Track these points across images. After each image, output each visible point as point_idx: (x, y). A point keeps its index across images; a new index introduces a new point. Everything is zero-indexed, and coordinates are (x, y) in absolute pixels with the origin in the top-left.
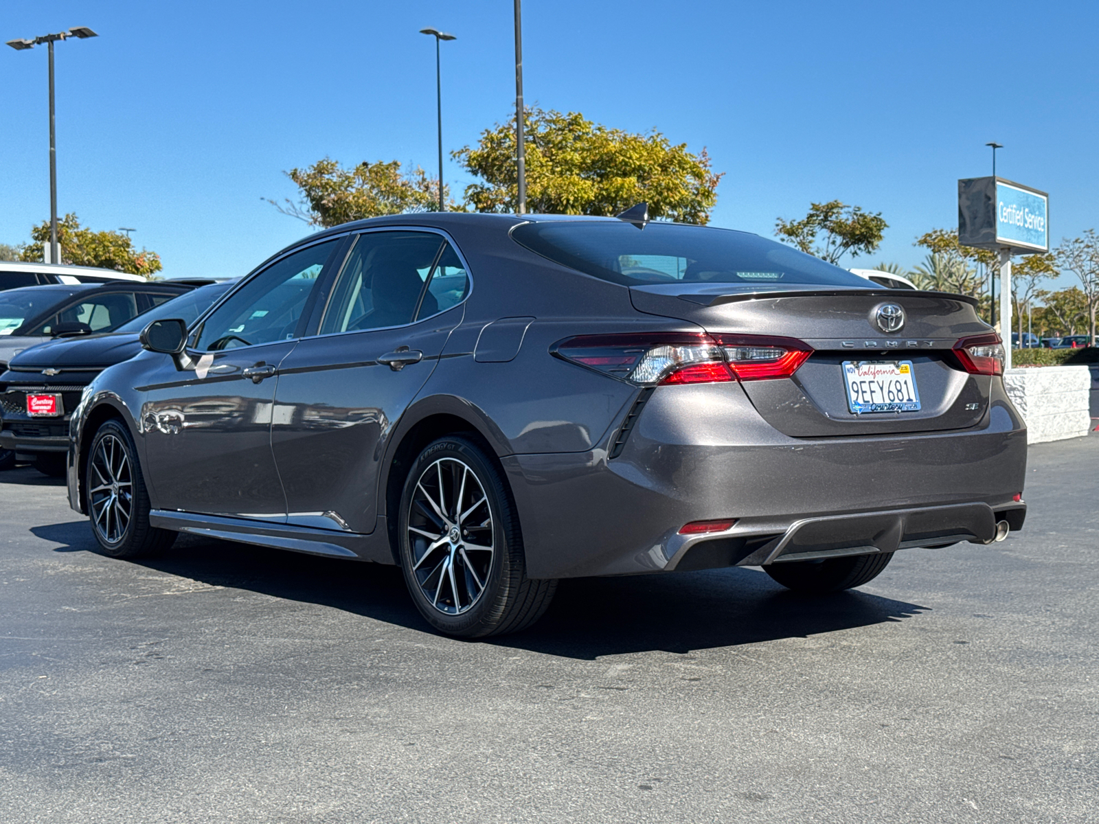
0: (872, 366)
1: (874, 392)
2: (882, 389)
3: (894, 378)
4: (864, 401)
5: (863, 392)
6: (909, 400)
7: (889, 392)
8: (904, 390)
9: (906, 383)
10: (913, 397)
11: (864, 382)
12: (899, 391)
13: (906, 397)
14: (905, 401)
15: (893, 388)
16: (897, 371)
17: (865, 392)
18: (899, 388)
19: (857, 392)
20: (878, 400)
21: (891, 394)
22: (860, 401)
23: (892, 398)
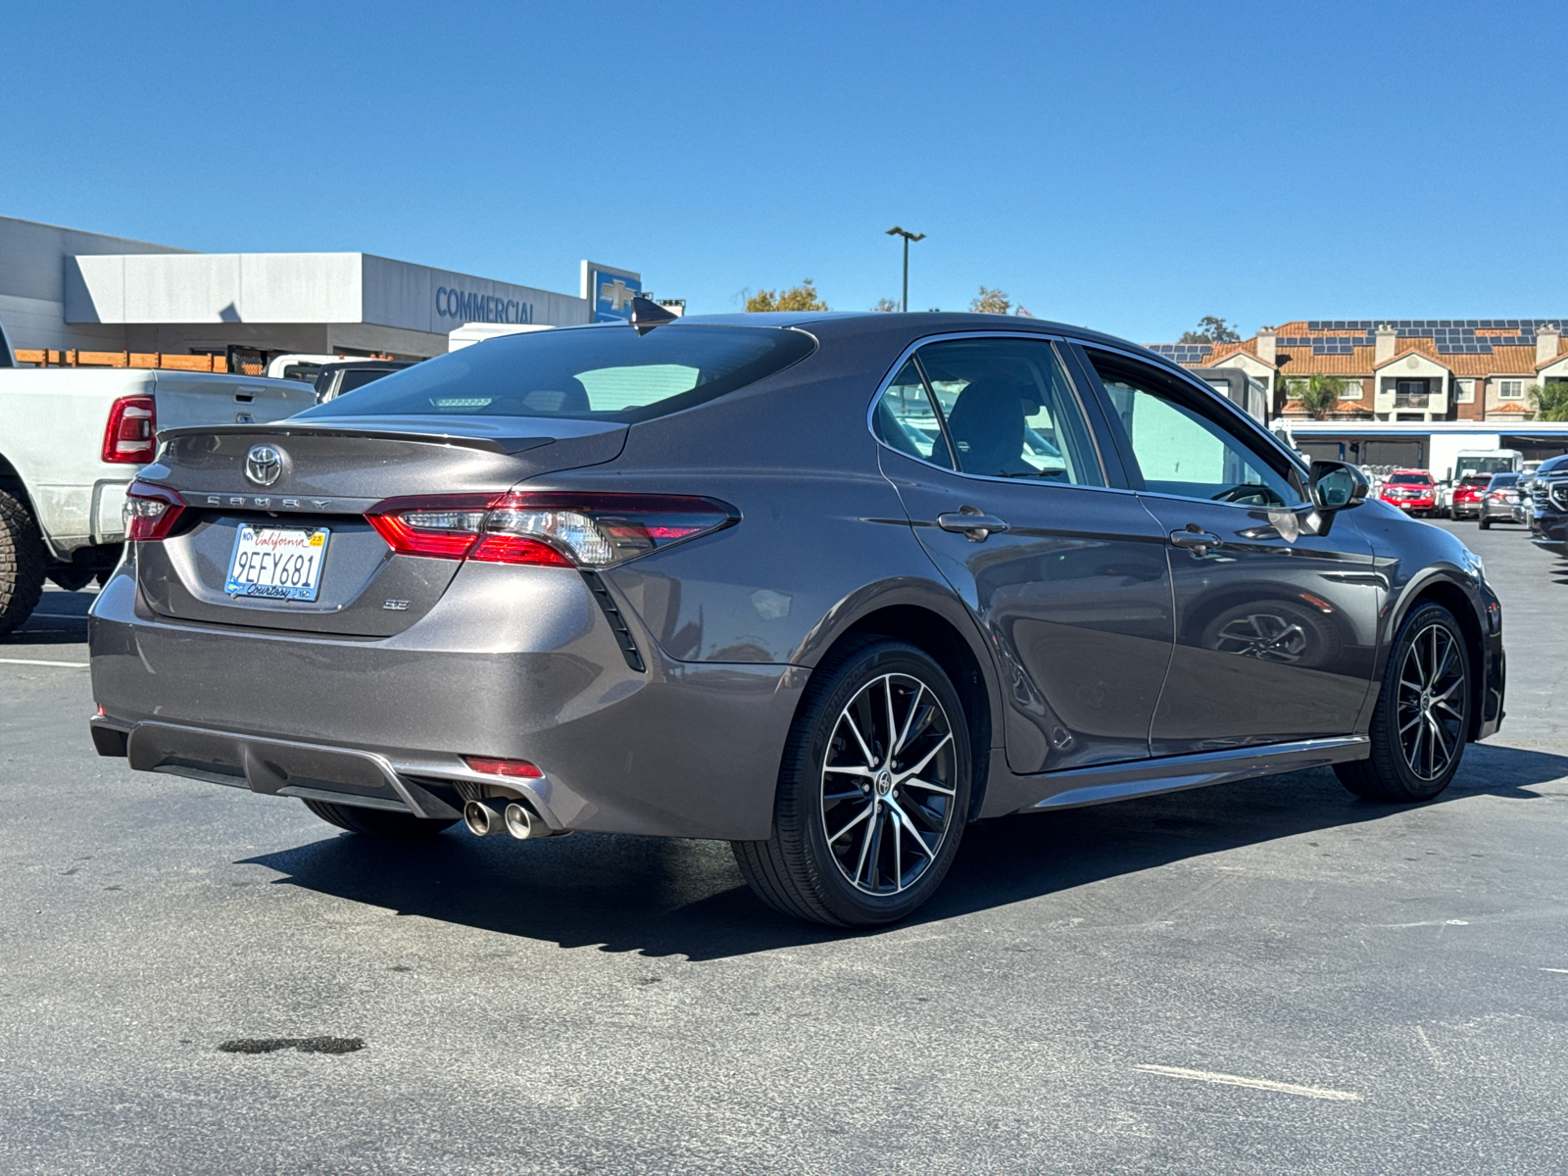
0: (277, 532)
1: (264, 568)
2: (276, 565)
3: (297, 551)
4: (248, 580)
5: (251, 567)
6: (306, 584)
7: (285, 570)
8: (304, 572)
9: (311, 560)
10: (312, 581)
11: (257, 554)
12: (297, 570)
13: (303, 581)
14: (299, 585)
15: (291, 567)
16: (307, 542)
17: (253, 567)
18: (298, 567)
19: (243, 566)
20: (265, 580)
21: (285, 573)
22: (242, 580)
23: (284, 580)
